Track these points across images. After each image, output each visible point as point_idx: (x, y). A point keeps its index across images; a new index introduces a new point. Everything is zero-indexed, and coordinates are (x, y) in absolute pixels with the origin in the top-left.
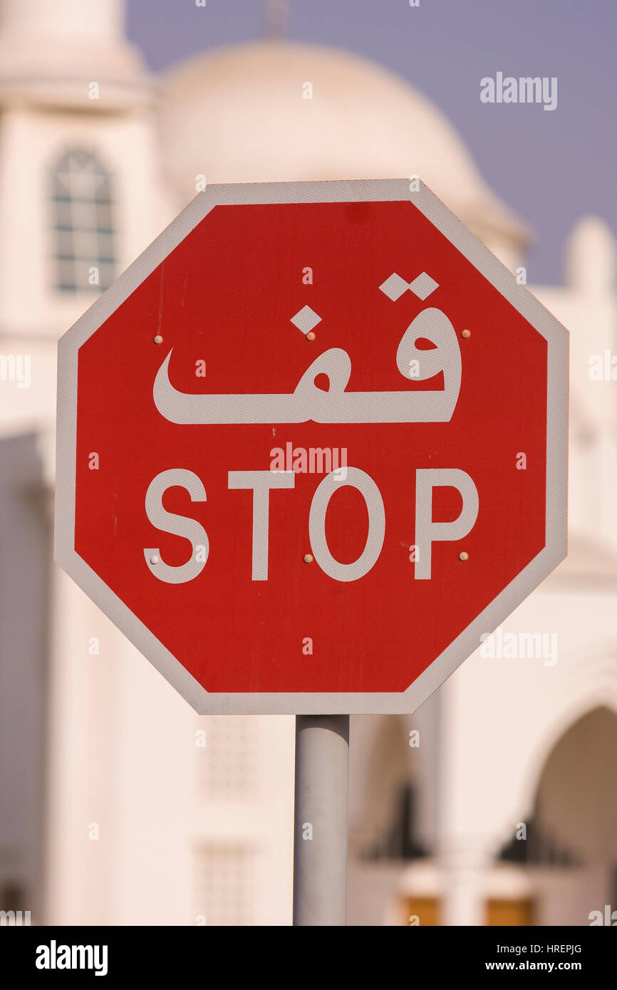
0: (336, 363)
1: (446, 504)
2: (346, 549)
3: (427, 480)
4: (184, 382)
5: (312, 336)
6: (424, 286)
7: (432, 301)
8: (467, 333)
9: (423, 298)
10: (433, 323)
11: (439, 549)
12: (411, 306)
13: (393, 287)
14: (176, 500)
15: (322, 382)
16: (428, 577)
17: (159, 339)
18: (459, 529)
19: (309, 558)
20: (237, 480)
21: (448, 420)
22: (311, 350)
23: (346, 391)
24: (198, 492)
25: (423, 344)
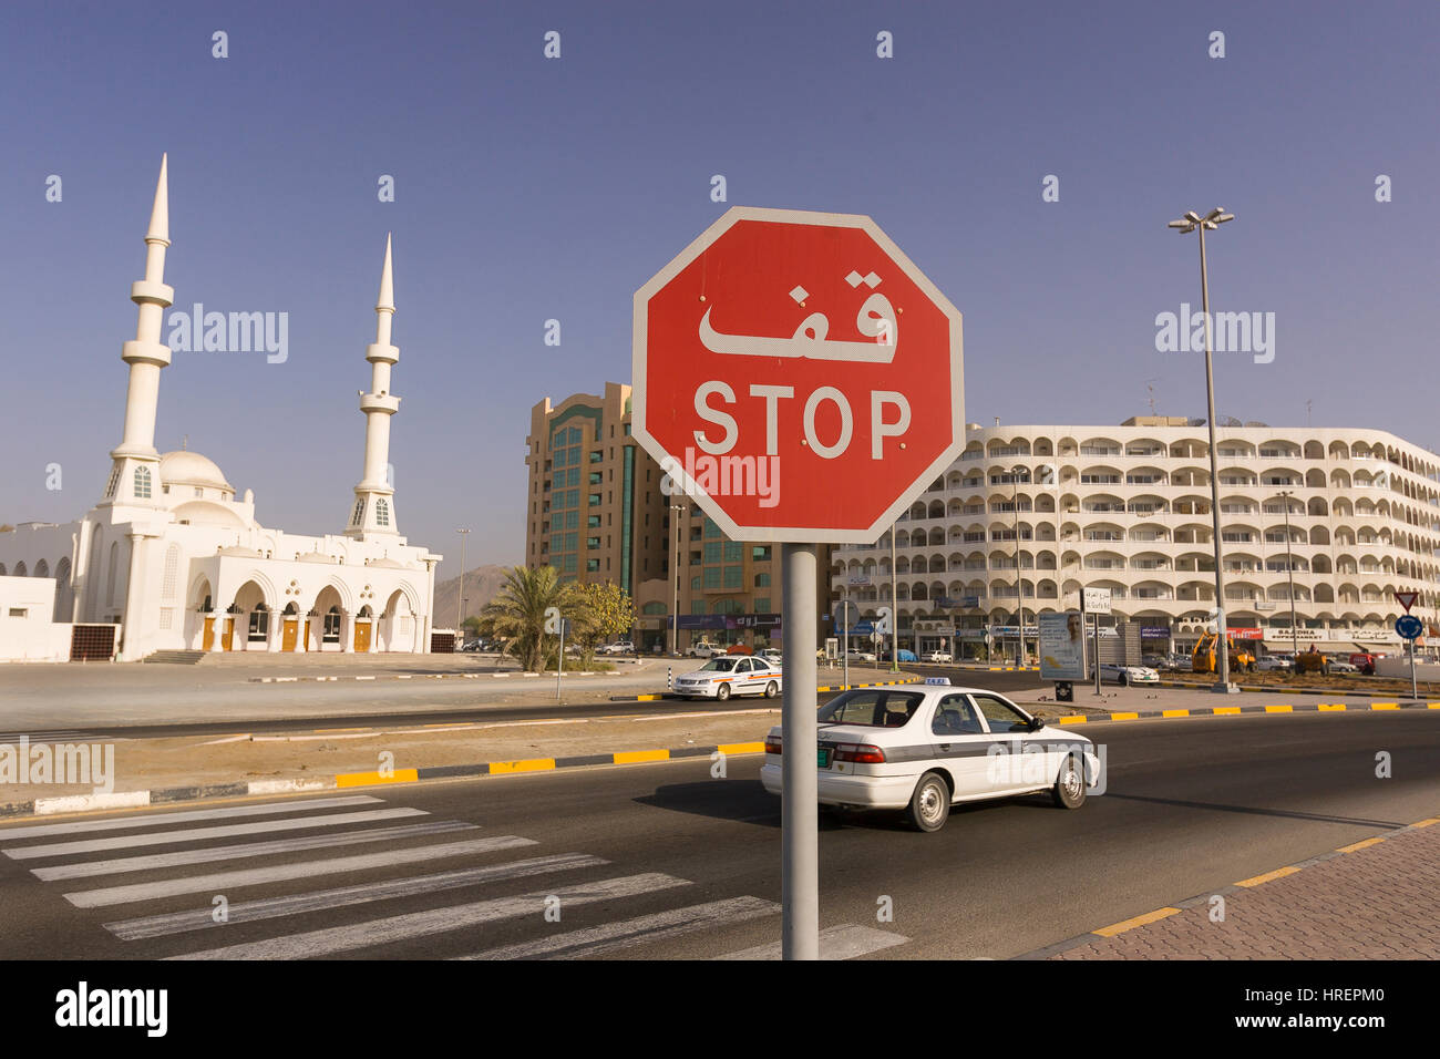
0: (819, 322)
1: (891, 413)
2: (828, 436)
3: (878, 398)
4: (719, 326)
5: (804, 304)
6: (873, 280)
7: (878, 289)
8: (901, 310)
9: (872, 287)
10: (878, 302)
11: (886, 440)
12: (865, 292)
13: (854, 279)
14: (715, 401)
15: (810, 333)
16: (881, 457)
17: (703, 298)
18: (900, 428)
19: (804, 442)
20: (756, 390)
21: (890, 362)
22: (803, 313)
23: (826, 339)
24: (730, 397)
25: (873, 315)
